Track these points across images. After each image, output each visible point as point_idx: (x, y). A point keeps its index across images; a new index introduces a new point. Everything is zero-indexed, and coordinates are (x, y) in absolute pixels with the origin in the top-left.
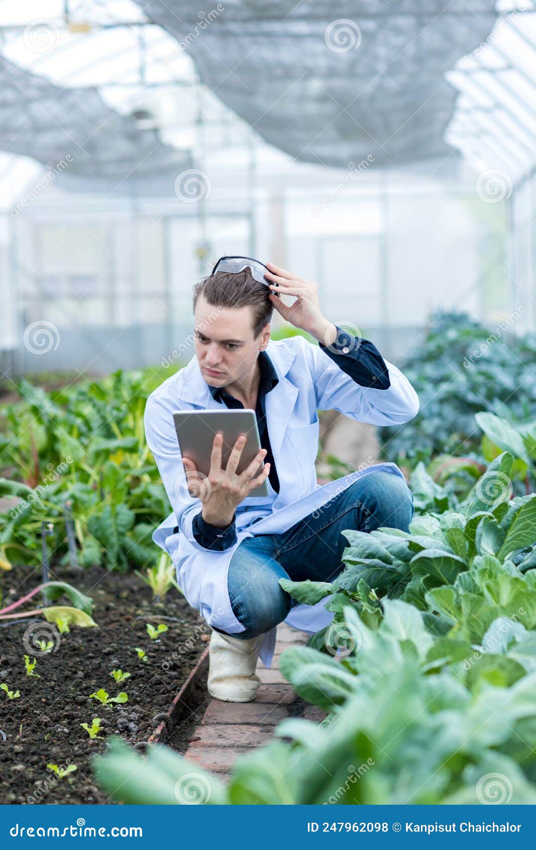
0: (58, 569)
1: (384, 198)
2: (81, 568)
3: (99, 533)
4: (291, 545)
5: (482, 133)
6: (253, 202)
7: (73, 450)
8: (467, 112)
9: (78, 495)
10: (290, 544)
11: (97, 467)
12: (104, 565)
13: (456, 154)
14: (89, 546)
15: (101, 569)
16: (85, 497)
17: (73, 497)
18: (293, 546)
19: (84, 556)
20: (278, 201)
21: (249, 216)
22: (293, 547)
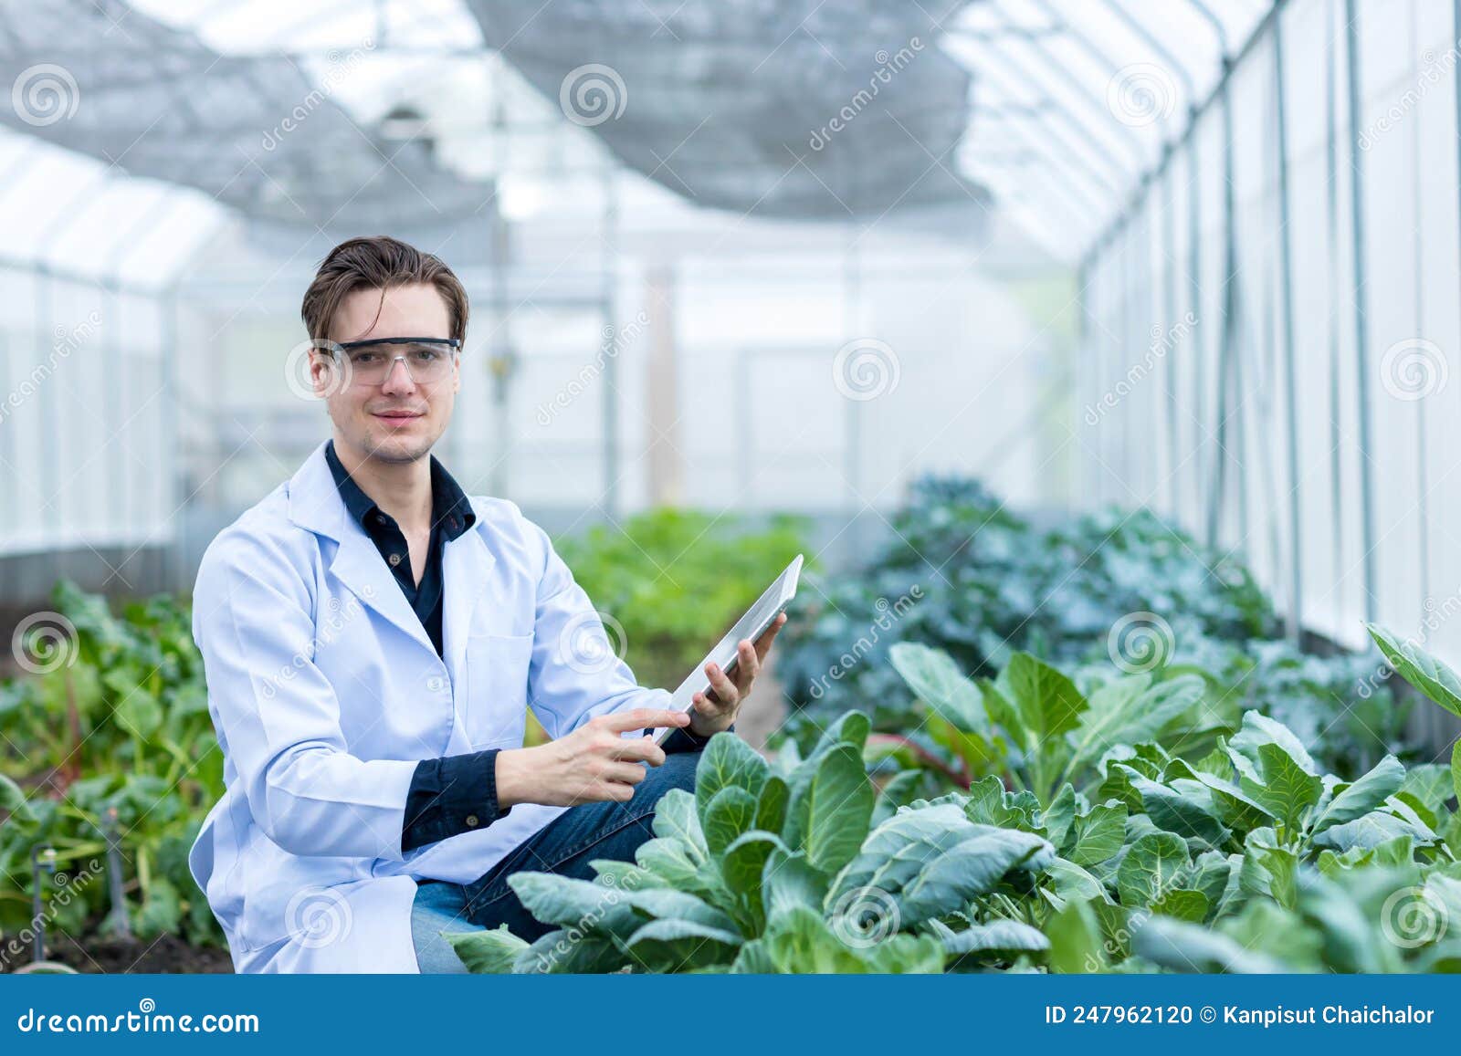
0: (94, 941)
1: (853, 279)
2: (131, 940)
3: (177, 874)
4: (495, 894)
5: (1026, 157)
6: (611, 280)
7: (140, 711)
8: (995, 115)
9: (140, 797)
10: (492, 893)
11: (187, 742)
12: (183, 935)
13: (982, 195)
14: (156, 898)
15: (175, 942)
16: (154, 803)
17: (131, 802)
18: (498, 895)
19: (147, 918)
20: (663, 279)
21: (604, 305)
22: (498, 898)
